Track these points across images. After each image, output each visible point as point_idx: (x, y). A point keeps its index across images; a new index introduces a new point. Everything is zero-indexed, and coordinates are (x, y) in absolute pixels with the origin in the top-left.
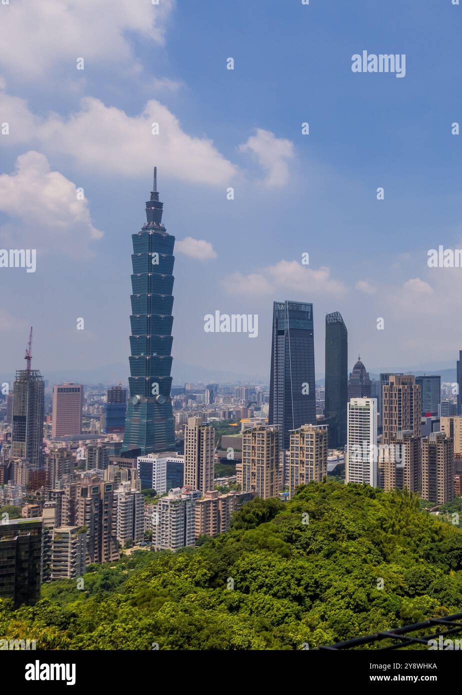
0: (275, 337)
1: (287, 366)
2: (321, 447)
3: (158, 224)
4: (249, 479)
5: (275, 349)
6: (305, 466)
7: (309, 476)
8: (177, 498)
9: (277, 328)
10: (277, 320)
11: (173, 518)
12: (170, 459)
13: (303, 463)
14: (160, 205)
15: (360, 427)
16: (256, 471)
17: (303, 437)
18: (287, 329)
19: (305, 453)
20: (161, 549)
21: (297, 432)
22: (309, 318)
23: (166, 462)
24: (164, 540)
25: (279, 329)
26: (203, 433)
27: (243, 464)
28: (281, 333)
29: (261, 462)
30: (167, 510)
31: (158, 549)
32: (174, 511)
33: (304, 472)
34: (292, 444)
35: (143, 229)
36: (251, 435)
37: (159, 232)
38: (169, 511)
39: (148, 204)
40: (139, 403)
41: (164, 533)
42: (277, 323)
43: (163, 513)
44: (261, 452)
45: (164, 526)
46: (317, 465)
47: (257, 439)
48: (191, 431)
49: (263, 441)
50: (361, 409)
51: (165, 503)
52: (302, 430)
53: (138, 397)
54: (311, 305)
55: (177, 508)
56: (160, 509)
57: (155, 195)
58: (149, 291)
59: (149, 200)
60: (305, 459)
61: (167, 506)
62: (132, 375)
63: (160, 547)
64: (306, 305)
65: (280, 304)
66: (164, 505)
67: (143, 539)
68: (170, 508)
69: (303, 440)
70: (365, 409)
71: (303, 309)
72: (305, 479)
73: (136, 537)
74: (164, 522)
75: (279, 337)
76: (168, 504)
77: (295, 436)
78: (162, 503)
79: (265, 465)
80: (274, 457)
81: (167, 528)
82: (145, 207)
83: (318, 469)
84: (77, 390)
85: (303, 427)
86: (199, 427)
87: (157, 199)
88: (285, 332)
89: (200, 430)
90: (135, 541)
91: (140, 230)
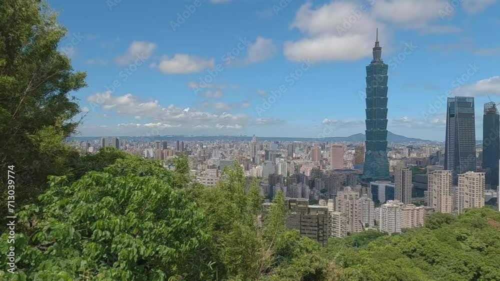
0: (448, 118)
2: (479, 186)
3: (379, 59)
6: (469, 196)
8: (391, 206)
9: (450, 113)
10: (450, 108)
11: (389, 216)
12: (387, 185)
14: (380, 49)
16: (437, 196)
17: (468, 179)
18: (456, 114)
21: (464, 176)
24: (384, 227)
26: (405, 172)
27: (428, 191)
28: (452, 116)
33: (468, 200)
34: (460, 182)
36: (433, 175)
37: (380, 63)
38: (387, 212)
39: (374, 49)
40: (371, 154)
41: (384, 223)
42: (450, 110)
43: (384, 212)
44: (439, 186)
45: (385, 219)
46: (477, 196)
47: (437, 178)
48: (398, 171)
49: (441, 179)
52: (467, 175)
54: (473, 99)
55: (391, 211)
56: (382, 210)
57: (377, 43)
58: (375, 95)
59: (374, 47)
60: (469, 193)
63: (382, 230)
64: (469, 98)
65: (451, 99)
68: (387, 210)
69: (467, 181)
71: (467, 101)
72: (469, 204)
74: (384, 217)
75: (451, 118)
76: (386, 208)
77: (462, 178)
78: (383, 207)
79: (442, 194)
80: (448, 189)
81: (386, 221)
82: (372, 50)
83: (478, 199)
85: (467, 173)
86: (403, 169)
87: (379, 45)
88: (455, 116)
89: (403, 171)
90: (370, 224)
91: (370, 64)
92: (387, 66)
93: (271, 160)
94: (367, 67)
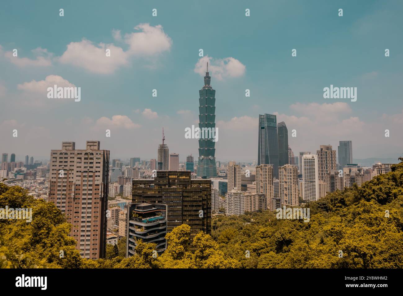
0: (260, 130)
1: (266, 143)
2: (295, 175)
3: (209, 85)
4: (259, 189)
5: (260, 135)
6: (287, 184)
7: (290, 189)
8: (236, 192)
9: (261, 126)
10: (261, 122)
11: (235, 201)
12: (220, 180)
13: (286, 182)
14: (210, 78)
15: (309, 168)
16: (263, 185)
17: (286, 170)
18: (266, 126)
19: (287, 177)
20: (229, 215)
21: (283, 168)
22: (275, 121)
23: (218, 182)
24: (231, 211)
25: (262, 127)
26: (236, 168)
27: (256, 182)
28: (263, 128)
29: (265, 181)
30: (232, 197)
31: (228, 215)
32: (235, 197)
33: (287, 187)
34: (280, 173)
35: (203, 88)
36: (260, 168)
37: (209, 88)
38: (233, 198)
39: (205, 78)
40: (203, 159)
41: (231, 208)
42: (261, 124)
43: (230, 198)
44: (265, 176)
45: (231, 204)
46: (294, 183)
47: (263, 170)
48: (231, 167)
49: (266, 171)
50: (310, 160)
51: (231, 194)
52: (285, 167)
53: (203, 156)
54: (275, 116)
55: (237, 196)
56: (228, 196)
57: (207, 73)
58: (206, 112)
59: (205, 76)
60: (287, 181)
61: (232, 195)
62: (200, 148)
63: (229, 214)
64: (273, 116)
65: (262, 116)
66: (230, 195)
67: (218, 211)
68: (233, 196)
69: (286, 172)
70: (312, 160)
71: (272, 117)
72: (287, 190)
73: (216, 209)
74: (231, 203)
75: (262, 130)
76: (232, 194)
77: (281, 169)
78: (229, 194)
79: (267, 183)
80: (271, 179)
81: (232, 206)
82: (204, 79)
83: (294, 186)
84: (177, 156)
85: (285, 165)
86: (235, 165)
87: (208, 75)
88: (265, 128)
89: (235, 167)
90: (216, 211)
91: (202, 88)
92: (214, 91)
93: (118, 167)
94: (200, 91)
